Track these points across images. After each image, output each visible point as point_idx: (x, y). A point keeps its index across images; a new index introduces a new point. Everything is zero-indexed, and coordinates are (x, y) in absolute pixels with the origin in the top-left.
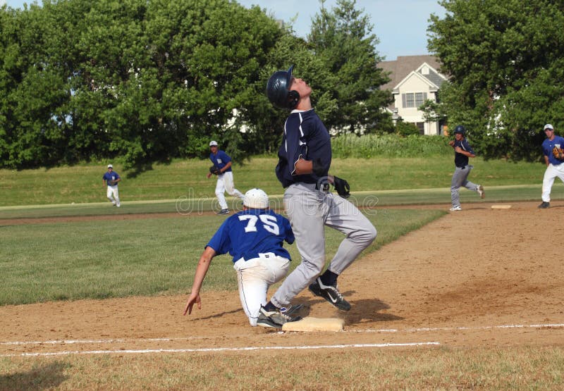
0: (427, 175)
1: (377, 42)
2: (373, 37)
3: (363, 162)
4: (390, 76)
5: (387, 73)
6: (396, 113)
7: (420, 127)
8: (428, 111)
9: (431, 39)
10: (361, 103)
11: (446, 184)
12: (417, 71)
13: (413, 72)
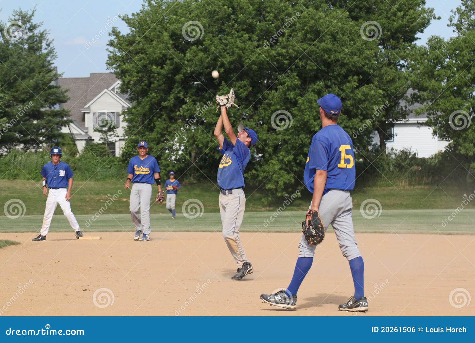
0: (99, 200)
1: (54, 57)
2: (51, 52)
3: (33, 184)
4: (67, 94)
5: (63, 91)
6: (86, 132)
7: (111, 149)
8: (105, 132)
9: (111, 55)
10: (35, 122)
11: (119, 209)
12: (110, 89)
13: (106, 90)
